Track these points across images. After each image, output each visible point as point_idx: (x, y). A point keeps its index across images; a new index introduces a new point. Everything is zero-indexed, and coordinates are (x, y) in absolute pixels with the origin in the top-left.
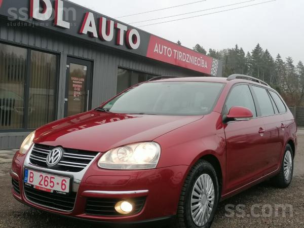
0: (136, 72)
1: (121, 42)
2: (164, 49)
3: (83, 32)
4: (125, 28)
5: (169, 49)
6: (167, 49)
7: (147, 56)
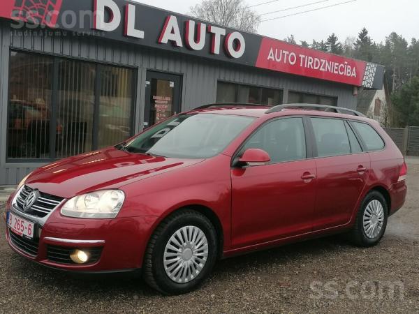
0: (244, 86)
1: (217, 50)
2: (283, 55)
3: (162, 42)
4: (223, 32)
5: (292, 54)
6: (288, 55)
7: (256, 66)
